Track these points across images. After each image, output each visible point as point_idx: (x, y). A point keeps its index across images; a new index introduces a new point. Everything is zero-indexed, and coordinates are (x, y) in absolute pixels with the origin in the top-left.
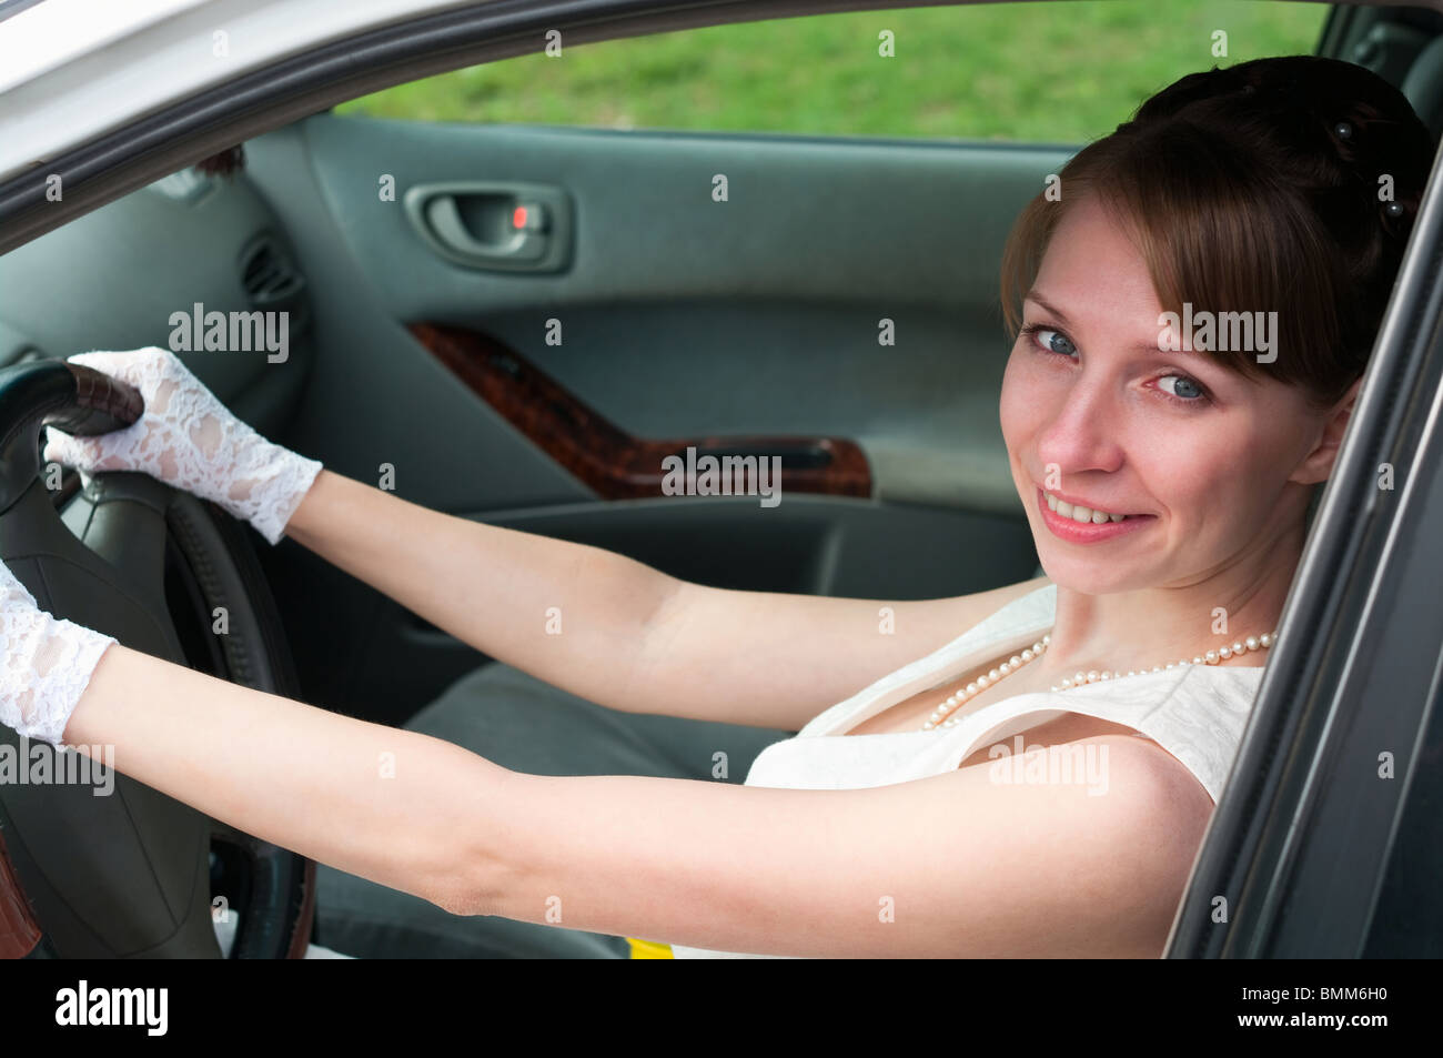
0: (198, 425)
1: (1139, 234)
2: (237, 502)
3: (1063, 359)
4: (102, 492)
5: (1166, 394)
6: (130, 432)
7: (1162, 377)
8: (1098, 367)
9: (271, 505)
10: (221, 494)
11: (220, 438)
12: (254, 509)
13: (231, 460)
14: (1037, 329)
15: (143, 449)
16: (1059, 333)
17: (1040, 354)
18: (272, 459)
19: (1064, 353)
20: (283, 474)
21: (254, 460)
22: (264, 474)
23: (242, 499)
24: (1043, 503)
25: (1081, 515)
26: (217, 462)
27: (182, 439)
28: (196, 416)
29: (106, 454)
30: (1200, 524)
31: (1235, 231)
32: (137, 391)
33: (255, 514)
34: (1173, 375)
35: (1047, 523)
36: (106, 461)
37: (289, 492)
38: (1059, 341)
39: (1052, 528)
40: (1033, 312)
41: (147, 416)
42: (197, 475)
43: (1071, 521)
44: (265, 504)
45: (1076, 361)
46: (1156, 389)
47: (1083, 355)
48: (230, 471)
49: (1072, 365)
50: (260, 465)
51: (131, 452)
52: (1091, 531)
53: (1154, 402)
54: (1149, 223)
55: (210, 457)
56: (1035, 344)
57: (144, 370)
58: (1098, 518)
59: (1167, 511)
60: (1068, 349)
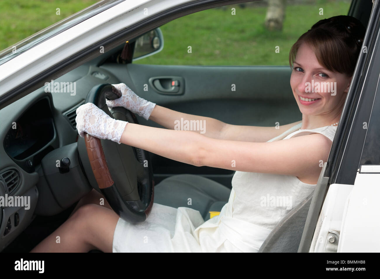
0: (133, 97)
1: (313, 48)
2: (141, 111)
3: (301, 73)
4: (114, 111)
5: (320, 77)
6: (120, 98)
7: (319, 74)
8: (308, 73)
9: (147, 111)
10: (137, 110)
11: (137, 99)
12: (144, 112)
13: (139, 103)
14: (296, 68)
15: (123, 101)
16: (300, 68)
17: (297, 72)
18: (147, 102)
19: (301, 71)
20: (149, 105)
21: (143, 103)
22: (146, 105)
23: (142, 111)
24: (300, 99)
25: (307, 100)
26: (137, 103)
27: (130, 99)
28: (132, 95)
29: (116, 103)
30: (329, 99)
31: (330, 46)
32: (120, 91)
33: (144, 113)
34: (321, 73)
35: (300, 102)
36: (116, 105)
37: (150, 108)
38: (300, 69)
39: (301, 103)
40: (295, 65)
41: (123, 96)
42: (133, 106)
43: (305, 101)
44: (146, 111)
45: (304, 73)
46: (318, 76)
47: (305, 71)
48: (139, 105)
50: (145, 104)
51: (121, 102)
52: (309, 103)
53: (318, 78)
55: (136, 102)
56: (296, 70)
57: (122, 87)
58: (310, 100)
59: (323, 97)
60: (302, 71)
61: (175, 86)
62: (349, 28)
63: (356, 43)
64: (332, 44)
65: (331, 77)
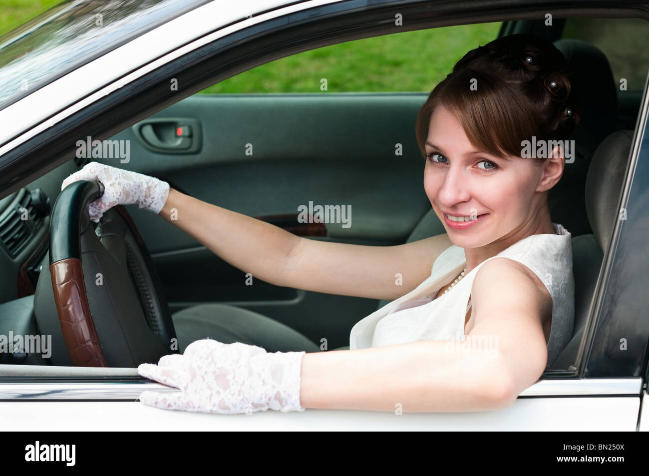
0: (124, 176)
1: (458, 113)
3: (443, 164)
5: (481, 169)
7: (478, 163)
8: (456, 164)
9: (158, 197)
10: (142, 196)
13: (140, 181)
14: (432, 154)
15: (116, 193)
16: (440, 155)
17: (434, 164)
19: (443, 162)
24: (447, 218)
25: (461, 219)
27: (123, 181)
28: (120, 173)
34: (482, 161)
35: (449, 224)
38: (441, 158)
39: (452, 226)
40: (428, 149)
43: (458, 222)
44: (156, 197)
45: (448, 164)
46: (477, 168)
47: (450, 162)
49: (447, 166)
52: (466, 225)
53: (477, 172)
54: (460, 108)
56: (432, 161)
59: (493, 211)
60: (445, 160)
61: (183, 136)
62: (529, 60)
63: (548, 90)
64: (496, 101)
65: (502, 167)
